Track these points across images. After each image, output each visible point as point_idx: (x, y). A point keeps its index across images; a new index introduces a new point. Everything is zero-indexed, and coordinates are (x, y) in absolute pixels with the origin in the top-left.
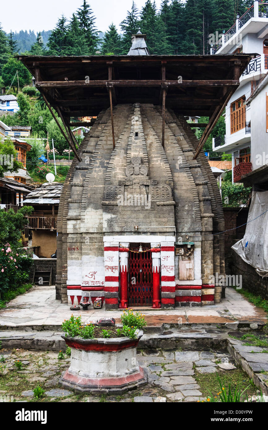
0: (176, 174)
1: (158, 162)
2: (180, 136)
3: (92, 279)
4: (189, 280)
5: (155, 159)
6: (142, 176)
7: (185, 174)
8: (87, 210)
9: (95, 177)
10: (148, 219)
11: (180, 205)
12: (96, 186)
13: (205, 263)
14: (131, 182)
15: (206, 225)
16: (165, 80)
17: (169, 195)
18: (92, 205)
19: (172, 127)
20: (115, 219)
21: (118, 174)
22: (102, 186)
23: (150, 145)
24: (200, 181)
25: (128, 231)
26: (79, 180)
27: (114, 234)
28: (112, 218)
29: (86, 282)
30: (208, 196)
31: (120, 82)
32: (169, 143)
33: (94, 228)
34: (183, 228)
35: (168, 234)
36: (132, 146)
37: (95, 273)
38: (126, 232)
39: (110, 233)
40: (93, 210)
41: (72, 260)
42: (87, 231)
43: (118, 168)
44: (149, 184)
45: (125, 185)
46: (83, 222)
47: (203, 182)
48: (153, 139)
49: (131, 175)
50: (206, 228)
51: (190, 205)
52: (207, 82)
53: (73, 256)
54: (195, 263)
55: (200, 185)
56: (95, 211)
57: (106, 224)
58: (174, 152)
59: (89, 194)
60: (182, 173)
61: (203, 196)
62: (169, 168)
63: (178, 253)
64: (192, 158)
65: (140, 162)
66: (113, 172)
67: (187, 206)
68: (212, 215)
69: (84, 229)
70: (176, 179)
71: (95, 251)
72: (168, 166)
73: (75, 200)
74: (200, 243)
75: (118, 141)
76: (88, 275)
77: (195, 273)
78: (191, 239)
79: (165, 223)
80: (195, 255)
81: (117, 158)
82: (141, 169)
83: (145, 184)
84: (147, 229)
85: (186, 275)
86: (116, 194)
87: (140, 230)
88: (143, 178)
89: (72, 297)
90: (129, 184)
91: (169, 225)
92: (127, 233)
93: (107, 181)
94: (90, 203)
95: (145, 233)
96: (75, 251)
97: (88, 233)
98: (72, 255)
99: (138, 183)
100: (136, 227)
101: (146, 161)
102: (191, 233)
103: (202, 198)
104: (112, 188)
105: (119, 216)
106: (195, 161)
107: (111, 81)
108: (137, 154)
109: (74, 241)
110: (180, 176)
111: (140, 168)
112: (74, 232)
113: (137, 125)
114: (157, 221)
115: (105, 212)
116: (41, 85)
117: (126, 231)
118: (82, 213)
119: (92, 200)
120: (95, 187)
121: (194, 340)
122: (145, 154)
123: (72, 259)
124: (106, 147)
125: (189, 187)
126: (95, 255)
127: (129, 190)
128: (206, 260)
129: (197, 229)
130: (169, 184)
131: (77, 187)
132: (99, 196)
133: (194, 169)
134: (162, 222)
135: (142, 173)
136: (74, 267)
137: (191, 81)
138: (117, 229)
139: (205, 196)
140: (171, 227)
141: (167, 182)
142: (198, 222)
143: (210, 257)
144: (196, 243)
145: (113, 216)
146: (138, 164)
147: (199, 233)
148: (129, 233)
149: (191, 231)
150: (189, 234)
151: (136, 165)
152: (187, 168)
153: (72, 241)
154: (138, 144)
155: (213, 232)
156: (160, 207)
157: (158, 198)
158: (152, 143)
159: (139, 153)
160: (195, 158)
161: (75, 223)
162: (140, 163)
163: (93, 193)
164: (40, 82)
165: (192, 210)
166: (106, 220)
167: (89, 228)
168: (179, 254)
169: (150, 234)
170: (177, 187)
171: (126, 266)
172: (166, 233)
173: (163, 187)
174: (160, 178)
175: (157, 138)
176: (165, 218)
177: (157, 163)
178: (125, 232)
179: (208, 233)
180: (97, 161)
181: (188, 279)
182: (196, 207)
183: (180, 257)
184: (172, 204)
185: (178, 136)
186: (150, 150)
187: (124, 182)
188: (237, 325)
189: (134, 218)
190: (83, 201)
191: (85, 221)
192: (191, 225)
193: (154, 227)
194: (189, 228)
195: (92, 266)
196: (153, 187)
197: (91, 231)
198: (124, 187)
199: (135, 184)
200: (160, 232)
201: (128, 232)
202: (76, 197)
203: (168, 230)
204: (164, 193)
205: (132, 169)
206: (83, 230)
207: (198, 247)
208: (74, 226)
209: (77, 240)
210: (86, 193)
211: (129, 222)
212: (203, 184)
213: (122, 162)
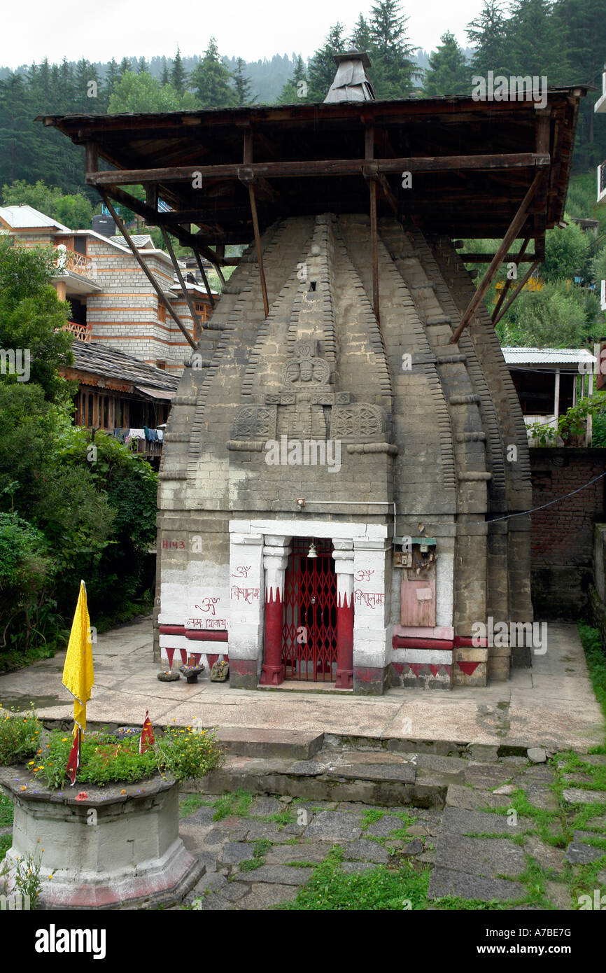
0: (403, 379)
1: (361, 352)
2: (425, 288)
3: (209, 615)
4: (424, 627)
5: (354, 344)
6: (318, 385)
7: (424, 380)
8: (201, 460)
9: (223, 383)
10: (327, 484)
11: (407, 452)
12: (223, 405)
13: (465, 588)
14: (293, 398)
15: (471, 499)
16: (372, 159)
17: (375, 429)
18: (211, 449)
19: (409, 267)
20: (255, 482)
21: (269, 379)
22: (235, 405)
23: (347, 310)
24: (461, 394)
25: (283, 509)
26: (189, 392)
27: (253, 515)
28: (248, 480)
29: (196, 621)
30: (478, 431)
31: (269, 167)
32: (392, 305)
33: (215, 499)
34: (414, 506)
35: (372, 519)
36: (299, 314)
37: (215, 600)
38: (280, 512)
39: (244, 514)
40: (214, 459)
41: (171, 568)
42: (200, 507)
43: (270, 365)
44: (332, 403)
45: (279, 405)
46: (192, 486)
47: (468, 397)
48: (355, 298)
49: (293, 381)
50: (470, 505)
51: (430, 451)
52: (470, 160)
53: (173, 561)
54: (439, 587)
55: (462, 404)
56: (218, 461)
57: (236, 492)
58: (403, 326)
59: (207, 424)
60: (416, 376)
61: (465, 430)
62: (385, 365)
63: (399, 563)
64: (448, 341)
65: (313, 351)
66: (260, 374)
67: (423, 454)
68: (488, 475)
69: (192, 501)
70: (401, 390)
71: (216, 551)
72: (383, 360)
73: (180, 436)
74: (452, 542)
75: (276, 303)
76: (200, 605)
77: (438, 610)
78: (432, 532)
79: (365, 494)
80: (440, 569)
81: (269, 342)
82: (315, 368)
83: (323, 402)
84: (325, 506)
85: (418, 615)
86: (259, 426)
87: (310, 509)
88: (319, 389)
89: (170, 652)
90: (287, 402)
91: (374, 498)
92: (282, 515)
93: (246, 394)
94: (207, 444)
95: (320, 515)
96: (178, 549)
97: (203, 510)
98: (170, 558)
99: (309, 401)
100: (300, 502)
101: (331, 349)
102: (431, 517)
103: (462, 435)
104: (250, 410)
105: (264, 476)
106: (455, 347)
107: (248, 166)
108: (309, 332)
109: (176, 527)
110: (412, 383)
111: (313, 365)
112: (176, 508)
113: (317, 265)
114: (346, 490)
115: (235, 464)
116: (99, 180)
117: (278, 509)
118: (189, 465)
119: (213, 438)
120: (220, 407)
121: (370, 785)
122: (327, 333)
123: (171, 566)
124: (250, 315)
125: (429, 410)
126: (216, 561)
127: (286, 416)
128: (468, 581)
129: (446, 509)
130: (382, 404)
131: (186, 407)
132: (228, 427)
133: (448, 365)
134: (359, 491)
135: (317, 376)
136: (175, 585)
137: (432, 159)
138: (260, 505)
139: (471, 431)
140: (380, 503)
141: (378, 398)
142: (448, 491)
143: (479, 575)
144: (441, 541)
145: (251, 475)
146: (309, 356)
147: (452, 518)
148: (286, 515)
149: (432, 512)
150: (427, 520)
151: (305, 358)
152: (429, 366)
153: (170, 528)
154: (315, 309)
155: (488, 516)
156: (356, 456)
157: (351, 436)
158: (351, 306)
159: (315, 330)
160: (455, 340)
161: (178, 487)
162: (313, 354)
163: (216, 420)
164: (96, 174)
165: (435, 463)
166: (235, 484)
167: (205, 499)
168: (400, 566)
169: (333, 519)
170: (404, 409)
171: (278, 589)
172: (368, 518)
173: (363, 410)
174: (363, 388)
175: (364, 293)
176: (367, 482)
177: (359, 353)
178: (276, 512)
179: (475, 517)
180: (230, 349)
181: (422, 624)
182: (444, 457)
183: (405, 572)
184: (384, 449)
185: (420, 288)
186: (345, 323)
187: (277, 398)
188: (495, 750)
189: (297, 481)
190: (192, 439)
191: (197, 483)
192: (432, 500)
193: (342, 502)
194: (428, 506)
195: (208, 585)
196: (340, 409)
197: (208, 506)
198: (278, 408)
199: (300, 401)
200: (354, 515)
201: (284, 512)
202: (182, 428)
203: (371, 511)
204: (364, 425)
205: (295, 368)
206: (190, 504)
207: (447, 550)
208: (177, 493)
209: (181, 526)
210: (200, 420)
211: (286, 490)
212: (467, 403)
213: (280, 352)
